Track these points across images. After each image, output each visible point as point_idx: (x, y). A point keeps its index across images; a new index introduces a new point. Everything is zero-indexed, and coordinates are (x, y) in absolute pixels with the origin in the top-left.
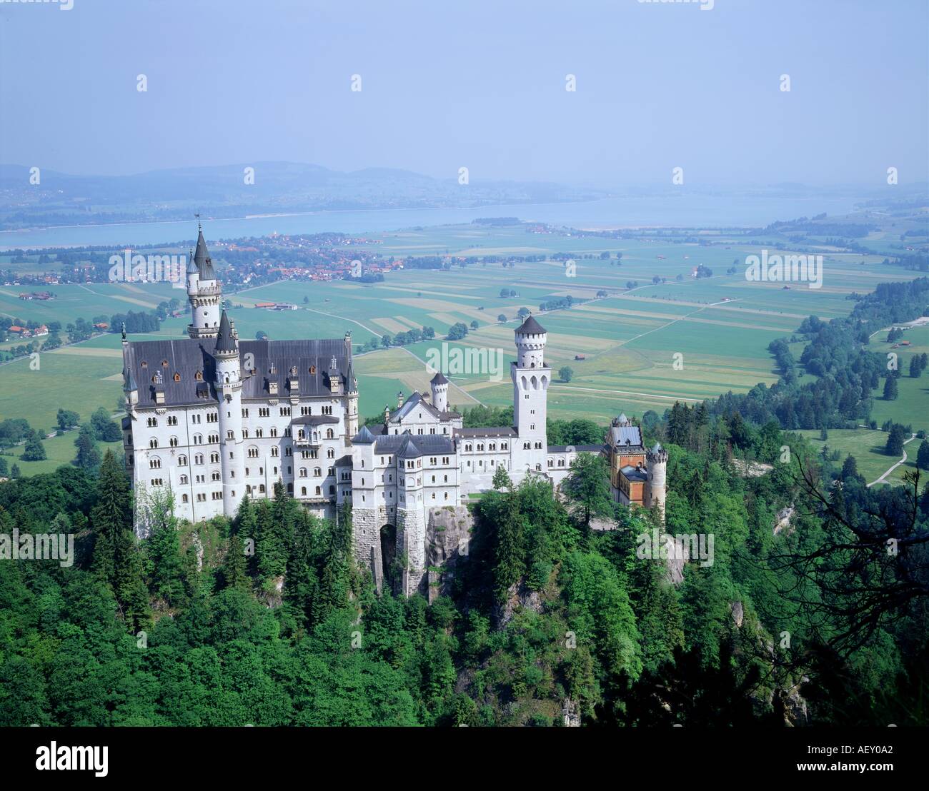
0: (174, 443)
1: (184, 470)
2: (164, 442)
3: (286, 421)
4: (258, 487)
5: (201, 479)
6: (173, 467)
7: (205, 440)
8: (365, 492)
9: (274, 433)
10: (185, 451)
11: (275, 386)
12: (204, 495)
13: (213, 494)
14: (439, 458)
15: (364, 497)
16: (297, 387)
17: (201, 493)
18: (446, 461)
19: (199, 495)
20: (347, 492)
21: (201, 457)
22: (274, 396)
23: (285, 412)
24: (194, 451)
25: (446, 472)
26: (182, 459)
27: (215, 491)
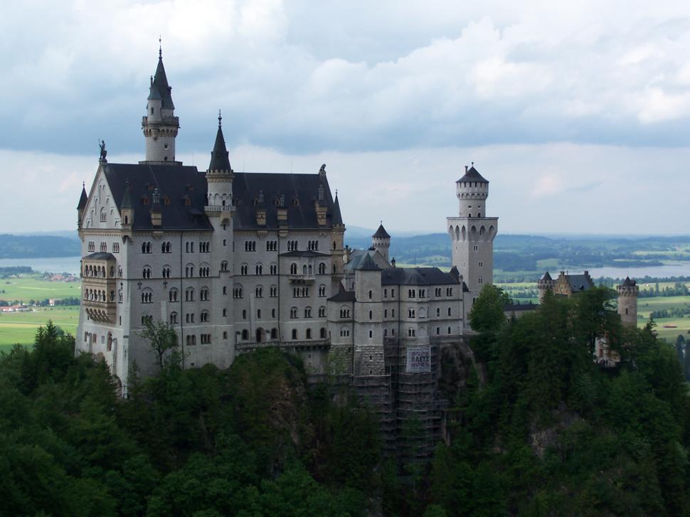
0: (166, 273)
1: (175, 306)
2: (157, 273)
3: (273, 256)
4: (241, 332)
5: (190, 318)
6: (165, 302)
7: (196, 273)
8: (373, 326)
9: (259, 269)
10: (177, 284)
11: (264, 216)
12: (193, 336)
13: (202, 336)
14: (444, 288)
15: (371, 332)
16: (285, 218)
17: (191, 335)
18: (449, 292)
19: (188, 337)
20: (345, 332)
21: (192, 292)
22: (263, 227)
23: (271, 246)
24: (187, 284)
25: (450, 305)
26: (173, 294)
27: (204, 333)
